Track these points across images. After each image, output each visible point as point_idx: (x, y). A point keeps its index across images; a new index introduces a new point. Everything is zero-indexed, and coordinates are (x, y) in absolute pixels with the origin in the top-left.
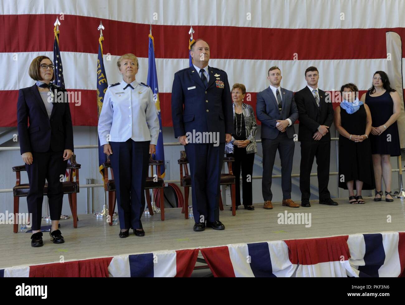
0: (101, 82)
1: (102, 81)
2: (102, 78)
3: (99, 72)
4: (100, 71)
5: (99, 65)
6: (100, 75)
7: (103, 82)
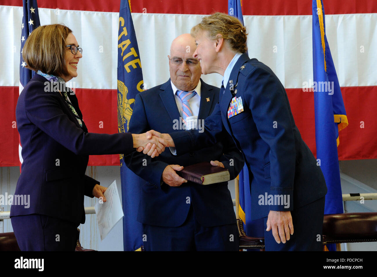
0: (130, 67)
1: (132, 63)
2: (132, 58)
3: (123, 46)
4: (128, 42)
5: (125, 29)
6: (128, 50)
7: (135, 67)
